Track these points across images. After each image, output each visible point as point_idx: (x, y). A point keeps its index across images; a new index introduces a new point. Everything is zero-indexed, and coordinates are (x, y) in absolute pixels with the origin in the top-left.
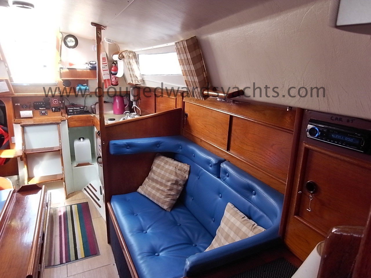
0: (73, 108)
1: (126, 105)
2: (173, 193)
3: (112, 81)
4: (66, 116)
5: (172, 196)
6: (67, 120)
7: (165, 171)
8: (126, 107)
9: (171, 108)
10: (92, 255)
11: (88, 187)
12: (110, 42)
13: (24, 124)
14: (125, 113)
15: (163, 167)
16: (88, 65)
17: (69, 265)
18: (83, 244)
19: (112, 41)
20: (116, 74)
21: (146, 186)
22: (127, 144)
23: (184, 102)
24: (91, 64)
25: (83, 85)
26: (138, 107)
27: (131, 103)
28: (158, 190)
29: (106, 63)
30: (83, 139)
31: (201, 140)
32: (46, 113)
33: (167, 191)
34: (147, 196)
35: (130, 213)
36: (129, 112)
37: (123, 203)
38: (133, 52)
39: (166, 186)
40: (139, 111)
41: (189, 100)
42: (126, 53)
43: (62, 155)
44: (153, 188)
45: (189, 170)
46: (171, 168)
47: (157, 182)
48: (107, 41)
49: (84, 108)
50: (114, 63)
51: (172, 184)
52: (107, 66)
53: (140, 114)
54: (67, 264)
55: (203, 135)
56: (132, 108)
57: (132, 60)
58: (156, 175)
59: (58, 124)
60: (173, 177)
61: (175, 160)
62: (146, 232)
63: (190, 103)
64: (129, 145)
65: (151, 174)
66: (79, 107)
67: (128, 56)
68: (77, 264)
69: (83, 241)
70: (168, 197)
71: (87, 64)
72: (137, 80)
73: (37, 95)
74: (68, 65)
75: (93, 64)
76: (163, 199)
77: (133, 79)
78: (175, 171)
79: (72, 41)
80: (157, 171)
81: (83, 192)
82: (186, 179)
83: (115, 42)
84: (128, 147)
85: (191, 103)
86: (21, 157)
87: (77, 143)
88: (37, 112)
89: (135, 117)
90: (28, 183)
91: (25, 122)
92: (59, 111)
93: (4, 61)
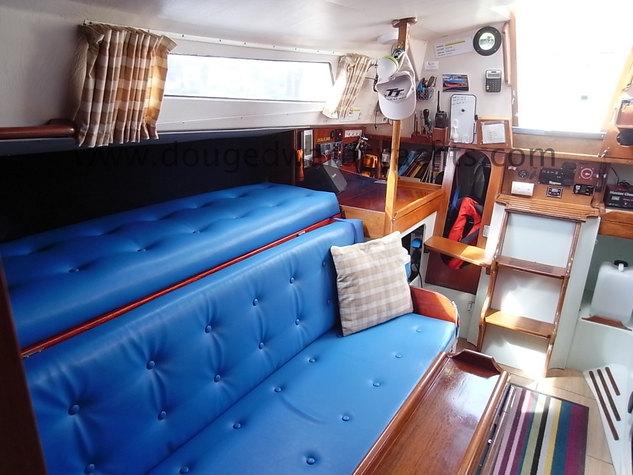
0: (622, 194)
4: (602, 208)
6: (599, 218)
11: (600, 372)
13: (513, 207)
30: (626, 265)
32: (559, 193)
43: (565, 288)
59: (578, 222)
81: (584, 377)
86: (488, 268)
87: (606, 272)
88: (544, 188)
90: (484, 319)
91: (516, 204)
92: (589, 195)
93: (513, 87)
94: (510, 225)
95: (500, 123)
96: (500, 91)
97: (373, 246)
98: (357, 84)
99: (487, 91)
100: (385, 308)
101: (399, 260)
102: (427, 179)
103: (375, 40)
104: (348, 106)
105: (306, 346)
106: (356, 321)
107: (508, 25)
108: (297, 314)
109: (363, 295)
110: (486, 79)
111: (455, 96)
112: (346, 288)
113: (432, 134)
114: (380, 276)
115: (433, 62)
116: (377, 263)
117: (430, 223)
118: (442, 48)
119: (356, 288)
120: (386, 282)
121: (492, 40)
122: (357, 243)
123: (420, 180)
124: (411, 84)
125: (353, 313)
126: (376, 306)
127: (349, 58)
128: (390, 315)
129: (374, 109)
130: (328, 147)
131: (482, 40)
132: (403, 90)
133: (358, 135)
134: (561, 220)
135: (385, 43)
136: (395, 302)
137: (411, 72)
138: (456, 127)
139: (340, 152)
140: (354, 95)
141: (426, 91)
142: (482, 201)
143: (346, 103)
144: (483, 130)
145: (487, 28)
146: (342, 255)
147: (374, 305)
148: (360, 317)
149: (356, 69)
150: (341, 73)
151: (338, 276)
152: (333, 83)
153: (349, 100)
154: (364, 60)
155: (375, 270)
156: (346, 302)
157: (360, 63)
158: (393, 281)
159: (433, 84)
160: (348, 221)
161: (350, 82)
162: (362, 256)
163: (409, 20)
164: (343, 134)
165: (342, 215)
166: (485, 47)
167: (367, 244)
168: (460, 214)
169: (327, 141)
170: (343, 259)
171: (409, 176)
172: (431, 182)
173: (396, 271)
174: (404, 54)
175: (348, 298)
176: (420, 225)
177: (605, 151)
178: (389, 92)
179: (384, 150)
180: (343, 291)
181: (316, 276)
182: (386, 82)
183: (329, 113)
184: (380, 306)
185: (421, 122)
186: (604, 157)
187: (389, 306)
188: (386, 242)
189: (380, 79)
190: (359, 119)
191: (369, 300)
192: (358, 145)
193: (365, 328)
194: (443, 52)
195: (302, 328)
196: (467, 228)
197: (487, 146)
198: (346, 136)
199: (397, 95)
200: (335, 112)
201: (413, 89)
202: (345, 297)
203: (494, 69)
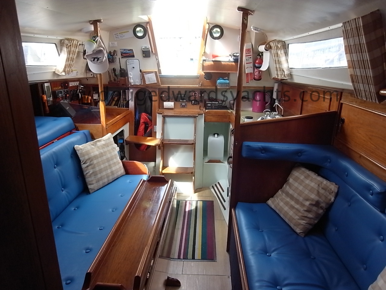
0: (211, 103)
1: (267, 103)
2: (310, 215)
3: (255, 75)
4: (204, 110)
5: (308, 219)
6: (204, 114)
7: (303, 187)
8: (267, 105)
9: (322, 109)
10: (209, 259)
11: (216, 185)
12: (257, 30)
13: (165, 114)
14: (265, 112)
15: (302, 181)
16: (232, 57)
17: (186, 262)
18: (202, 245)
19: (259, 29)
20: (260, 67)
21: (278, 200)
22: (262, 147)
23: (342, 104)
24: (234, 56)
25: (224, 78)
26: (280, 105)
27: (273, 101)
28: (292, 207)
29: (251, 55)
30: (218, 135)
31: (361, 156)
32: (186, 105)
33: (303, 212)
34: (277, 212)
35: (255, 228)
36: (270, 110)
37: (249, 213)
38: (282, 41)
39: (303, 205)
40: (281, 110)
41: (350, 101)
42: (274, 43)
43: (195, 149)
44: (287, 203)
45: (336, 191)
46: (312, 184)
47: (292, 197)
48: (253, 29)
49: (222, 103)
50: (259, 55)
51: (311, 204)
52: (251, 59)
53: (282, 114)
54: (183, 260)
55: (365, 149)
56: (274, 106)
57: (280, 51)
58: (292, 190)
59: (195, 117)
60: (313, 196)
61: (319, 175)
62: (269, 255)
63: (351, 105)
64: (264, 150)
65: (286, 186)
66: (217, 102)
67: (276, 46)
68: (193, 263)
69: (202, 242)
70: (303, 220)
71: (230, 55)
72: (284, 74)
73: (180, 88)
74: (212, 57)
75: (236, 56)
76: (297, 220)
77: (279, 73)
78: (317, 189)
79: (218, 32)
80: (293, 185)
81: (210, 189)
82: (331, 201)
83: (263, 30)
84: (263, 151)
85: (353, 106)
86: (159, 146)
87: (211, 139)
88: (178, 104)
89: (275, 118)
90: (162, 172)
91: (167, 113)
92: (198, 105)
93: (156, 54)
94: (166, 123)
95: (153, 73)
96: (150, 57)
97: (98, 142)
98: (73, 55)
99: (144, 57)
100: (110, 174)
101: (114, 148)
102: (120, 106)
103: (80, 30)
104: (70, 68)
105: (71, 202)
106: (96, 184)
107: (148, 24)
108: (62, 185)
109: (97, 169)
110: (143, 51)
111: (128, 60)
112: (87, 167)
113: (119, 81)
114: (105, 158)
115: (114, 42)
116: (102, 151)
117: (126, 128)
118: (117, 35)
119: (93, 166)
120: (108, 160)
121: (142, 31)
122: (88, 142)
123: (117, 107)
124: (104, 54)
125: (94, 180)
126: (105, 174)
127: (67, 41)
128: (114, 177)
129: (84, 69)
130: (61, 92)
131: (137, 31)
132: (101, 58)
133: (78, 84)
134: (187, 117)
135: (86, 33)
136: (115, 170)
137: (103, 48)
138: (131, 77)
139: (68, 95)
140: (73, 61)
141: (113, 58)
142: (151, 114)
143: (68, 67)
144: (145, 77)
145: (139, 25)
146: (81, 149)
147: (104, 173)
148: (98, 181)
149: (72, 47)
150: (63, 49)
151: (82, 161)
152: (59, 55)
153: (70, 64)
154: (76, 42)
155: (101, 155)
156: (88, 174)
157: (74, 43)
158: (112, 159)
159: (116, 54)
160: (81, 132)
161: (69, 54)
162: (93, 149)
163: (98, 21)
164: (68, 84)
165: (77, 129)
166: (140, 34)
167: (95, 142)
168: (141, 122)
169: (60, 89)
170: (82, 151)
171: (110, 105)
172: (123, 107)
173: (113, 154)
174: (98, 39)
175: (89, 172)
176: (121, 130)
177: (201, 83)
178: (93, 59)
179: (94, 92)
180: (86, 169)
181: (69, 163)
182: (91, 53)
183: (59, 72)
184: (107, 174)
185: (113, 75)
186: (201, 86)
187: (112, 173)
188: (105, 140)
189: (87, 52)
190: (77, 75)
191: (101, 171)
192: (78, 91)
193: (102, 187)
194: (118, 37)
195: (66, 193)
196: (146, 129)
197: (148, 85)
198: (70, 85)
199: (98, 60)
200: (63, 72)
201: (106, 57)
202: (87, 172)
203: (146, 46)
